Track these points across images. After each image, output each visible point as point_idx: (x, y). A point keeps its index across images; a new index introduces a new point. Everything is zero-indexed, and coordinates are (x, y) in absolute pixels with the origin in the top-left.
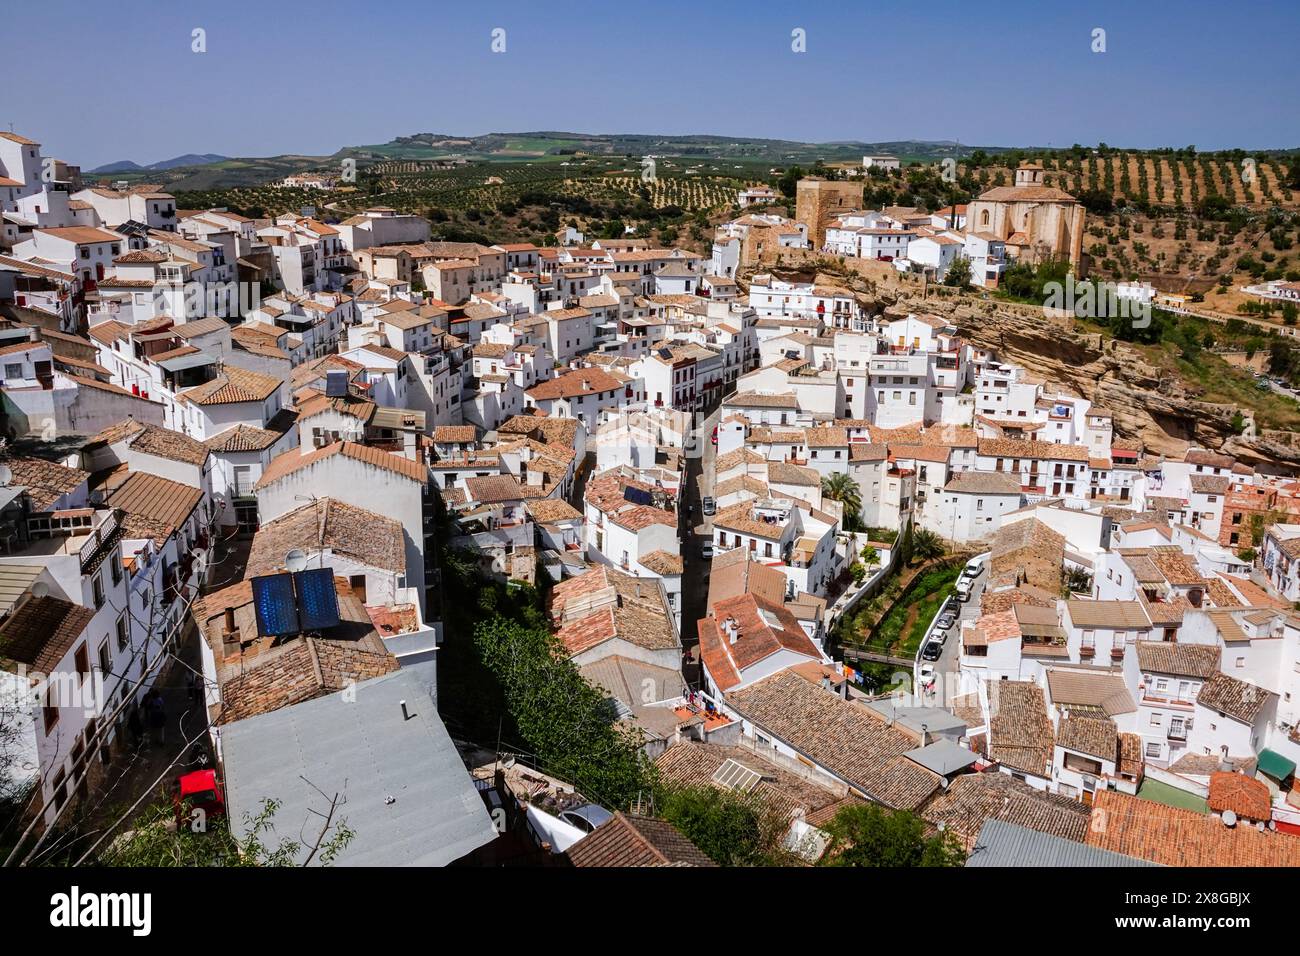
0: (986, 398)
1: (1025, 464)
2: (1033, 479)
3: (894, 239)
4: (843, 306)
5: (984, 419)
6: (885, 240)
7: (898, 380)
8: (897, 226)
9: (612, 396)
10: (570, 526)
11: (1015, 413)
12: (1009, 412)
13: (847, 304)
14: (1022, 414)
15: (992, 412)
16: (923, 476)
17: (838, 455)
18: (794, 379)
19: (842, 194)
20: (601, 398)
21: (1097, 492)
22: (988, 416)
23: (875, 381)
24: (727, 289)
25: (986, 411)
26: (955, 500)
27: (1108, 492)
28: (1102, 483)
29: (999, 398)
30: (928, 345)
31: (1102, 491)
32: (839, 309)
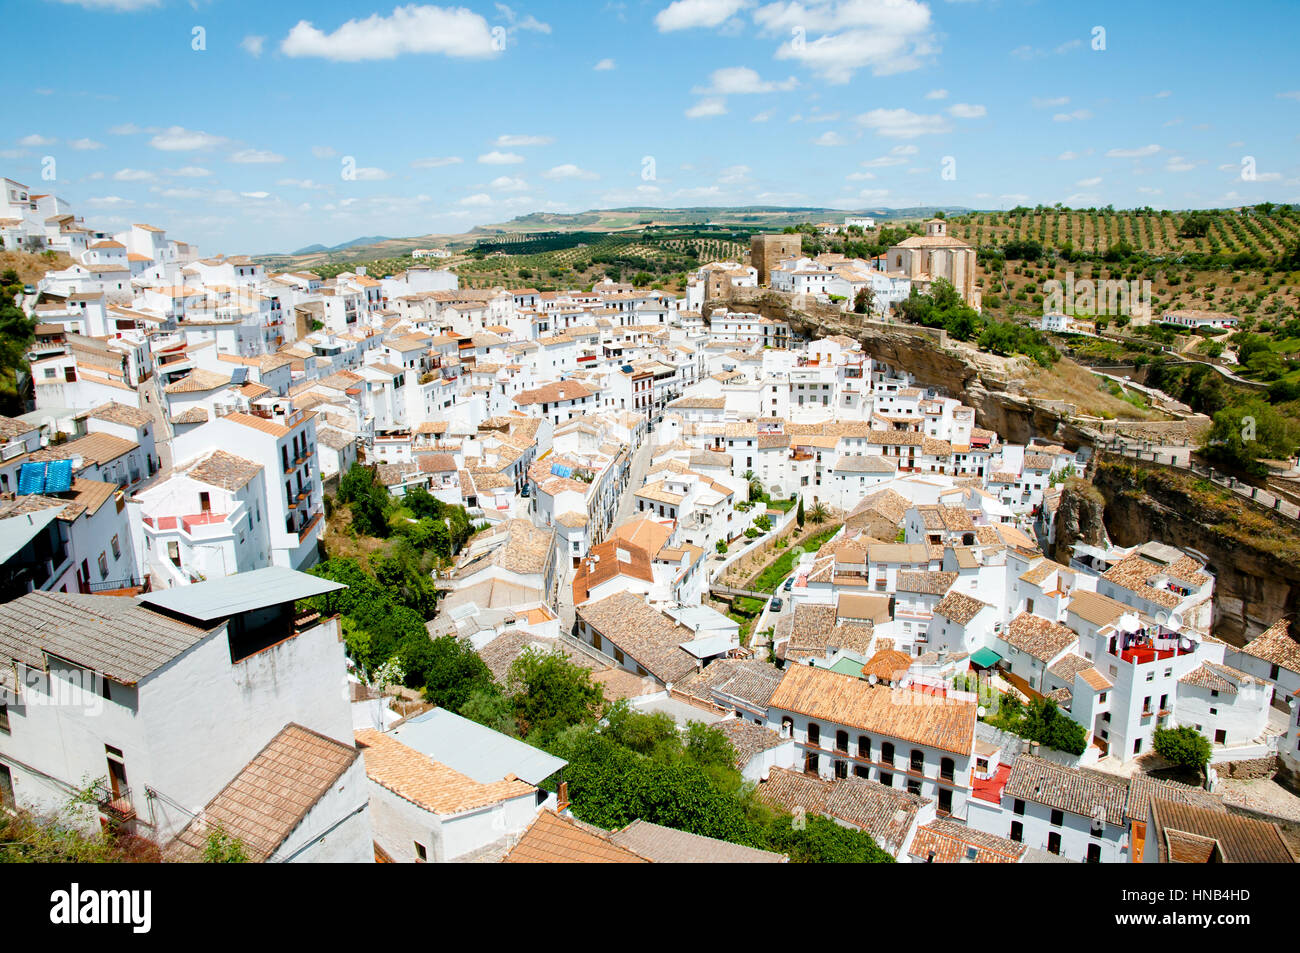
0: (881, 399)
1: (905, 451)
2: (911, 463)
3: (820, 278)
4: (781, 330)
5: (879, 416)
6: (812, 278)
7: (813, 386)
8: (823, 268)
9: (583, 401)
10: (504, 492)
11: (904, 411)
12: (900, 411)
13: (784, 330)
14: (909, 411)
15: (887, 411)
16: (819, 458)
17: (750, 443)
18: (726, 387)
19: (784, 245)
20: (573, 403)
21: (960, 471)
22: (884, 414)
23: (796, 388)
24: (694, 320)
25: (882, 410)
26: (844, 478)
27: (968, 471)
28: (963, 463)
29: (891, 400)
30: (839, 358)
31: (964, 470)
32: (778, 333)
